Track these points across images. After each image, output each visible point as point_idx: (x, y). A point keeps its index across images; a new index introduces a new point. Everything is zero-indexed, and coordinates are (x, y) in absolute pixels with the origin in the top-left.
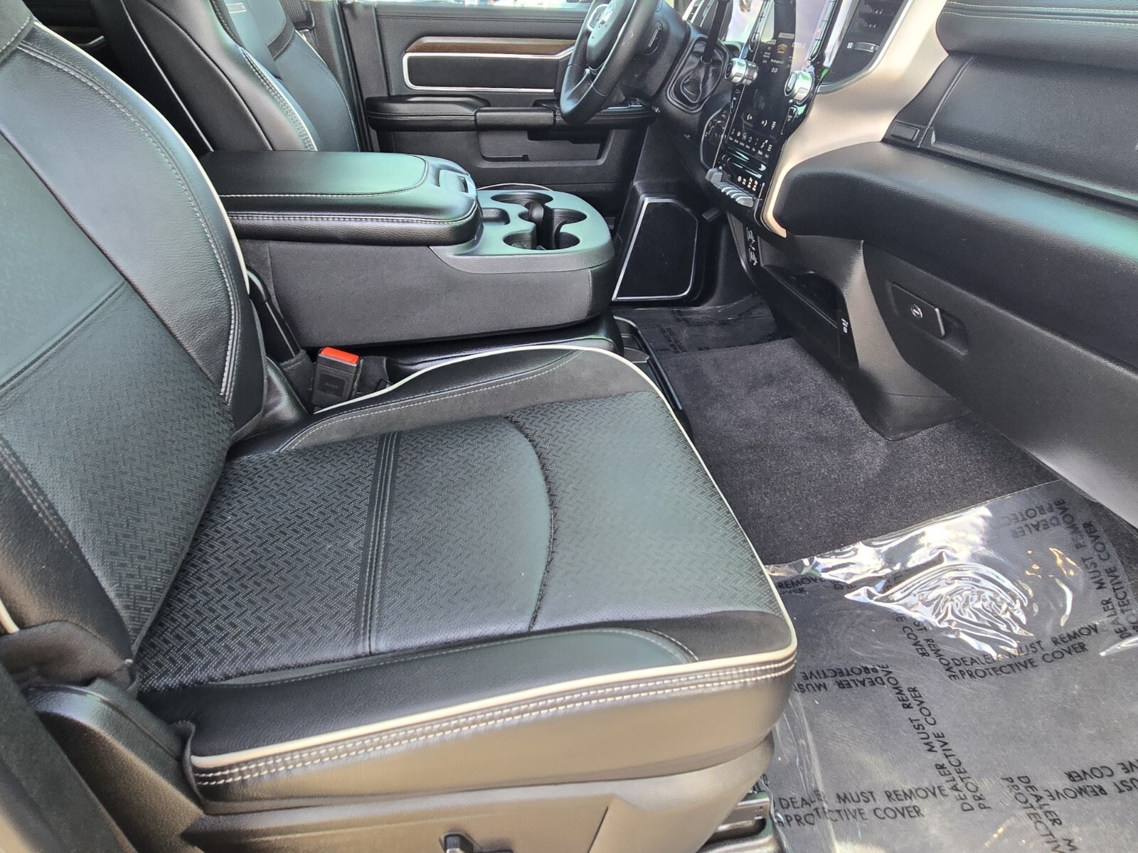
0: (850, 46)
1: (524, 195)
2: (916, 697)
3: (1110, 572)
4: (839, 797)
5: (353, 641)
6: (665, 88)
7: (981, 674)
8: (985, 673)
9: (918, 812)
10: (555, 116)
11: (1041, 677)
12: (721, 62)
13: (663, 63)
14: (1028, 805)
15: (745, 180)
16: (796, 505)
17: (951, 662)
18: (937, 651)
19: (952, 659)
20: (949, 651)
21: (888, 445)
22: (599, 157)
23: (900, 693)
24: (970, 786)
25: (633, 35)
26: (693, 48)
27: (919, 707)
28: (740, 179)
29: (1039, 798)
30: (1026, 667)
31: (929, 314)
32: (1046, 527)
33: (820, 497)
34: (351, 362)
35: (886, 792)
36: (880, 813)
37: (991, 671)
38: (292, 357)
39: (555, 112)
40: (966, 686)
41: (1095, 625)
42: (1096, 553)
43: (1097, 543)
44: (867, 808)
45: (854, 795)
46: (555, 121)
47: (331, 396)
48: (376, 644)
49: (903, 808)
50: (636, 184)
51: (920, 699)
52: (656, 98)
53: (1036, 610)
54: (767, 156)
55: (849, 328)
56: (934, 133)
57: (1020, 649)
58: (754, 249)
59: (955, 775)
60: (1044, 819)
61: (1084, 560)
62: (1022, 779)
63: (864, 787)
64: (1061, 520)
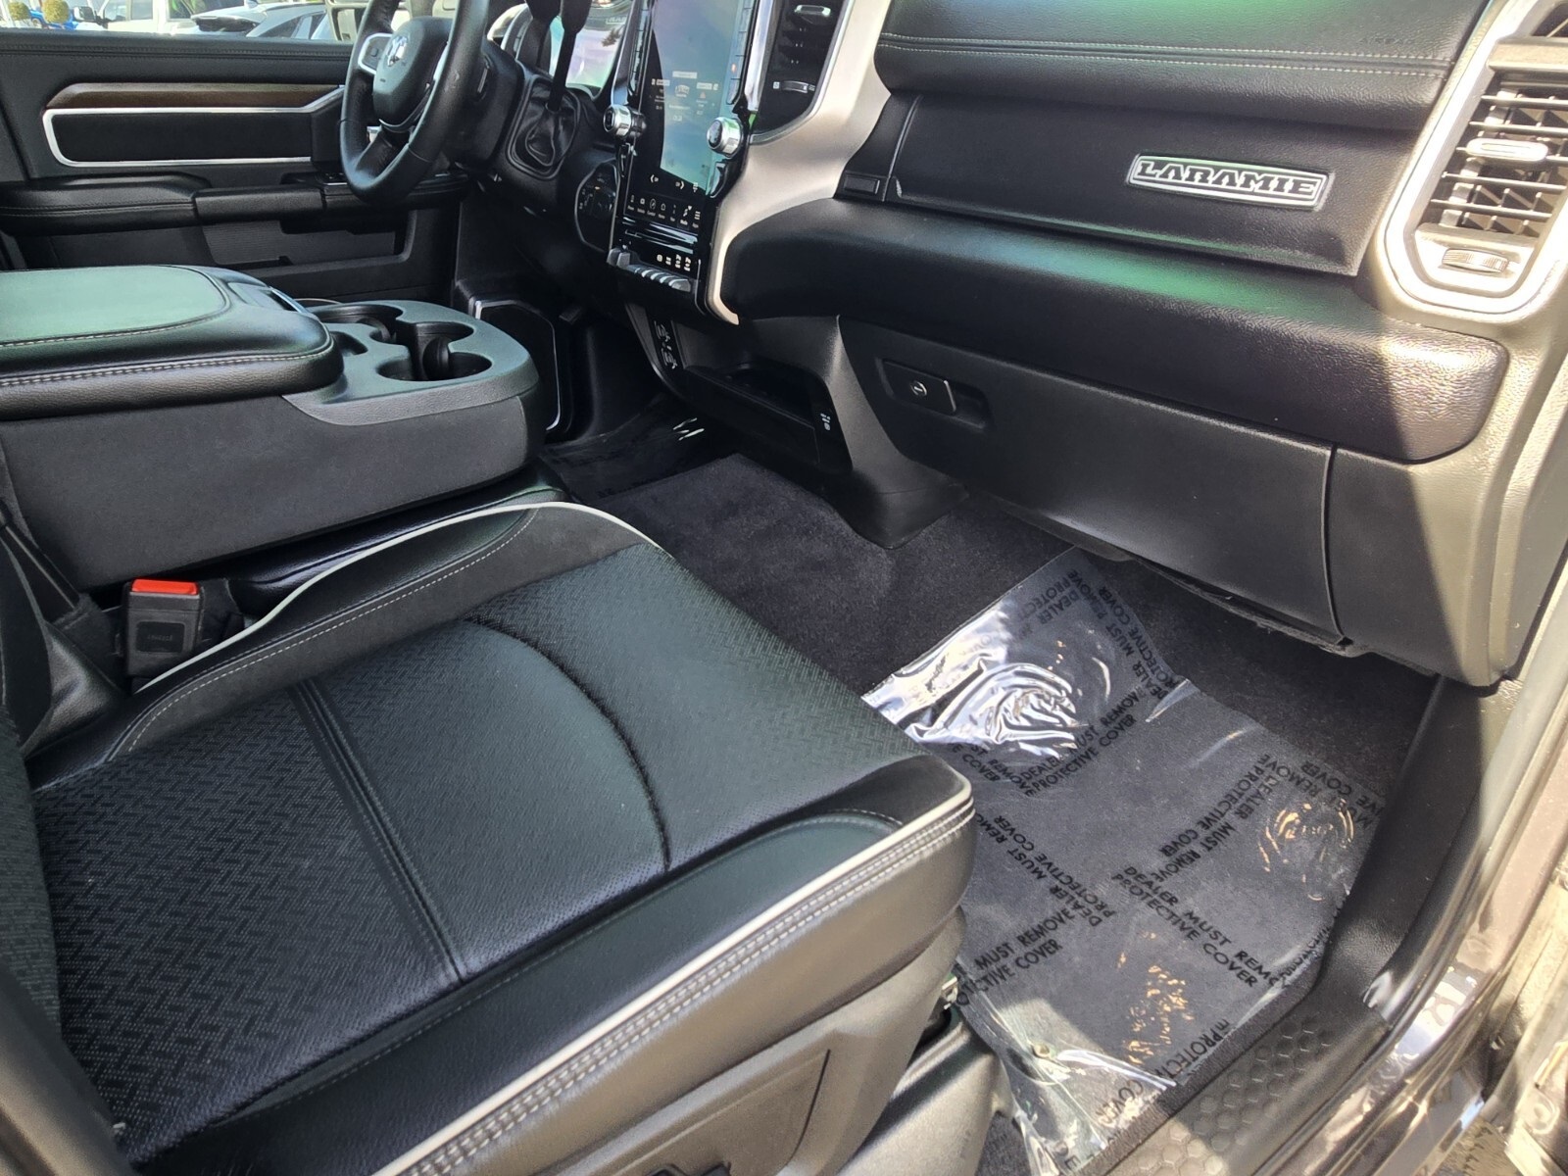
0: (776, 85)
1: (352, 311)
2: (1005, 826)
3: (1133, 634)
4: (977, 962)
5: (428, 973)
6: (504, 148)
7: (1052, 779)
8: (1055, 777)
9: (1055, 945)
10: (323, 196)
11: (1102, 764)
12: (572, 111)
13: (496, 115)
14: (1144, 895)
15: (669, 259)
16: (814, 650)
17: (1022, 778)
18: (1004, 770)
19: (1022, 774)
20: (1016, 765)
21: (890, 555)
22: (399, 249)
23: (989, 828)
24: (1090, 899)
25: (458, 77)
26: (532, 92)
27: (1012, 837)
28: (660, 258)
29: (1150, 884)
30: (1089, 758)
31: (935, 389)
32: (1069, 604)
33: (837, 634)
34: (189, 593)
35: (1019, 938)
36: (1023, 962)
37: (1060, 773)
38: (71, 610)
39: (322, 191)
40: (1045, 798)
41: (1134, 693)
42: (1117, 618)
43: (1115, 608)
44: (1009, 962)
45: (991, 954)
46: (324, 202)
47: (162, 656)
48: (465, 964)
49: (1040, 948)
50: (458, 284)
51: (1009, 827)
52: (492, 162)
53: (1080, 693)
54: (695, 226)
55: (835, 422)
56: (898, 183)
57: (1077, 741)
58: (669, 348)
59: (1072, 893)
60: (1163, 903)
61: (1109, 629)
62: (1130, 872)
63: (998, 941)
64: (1079, 594)
